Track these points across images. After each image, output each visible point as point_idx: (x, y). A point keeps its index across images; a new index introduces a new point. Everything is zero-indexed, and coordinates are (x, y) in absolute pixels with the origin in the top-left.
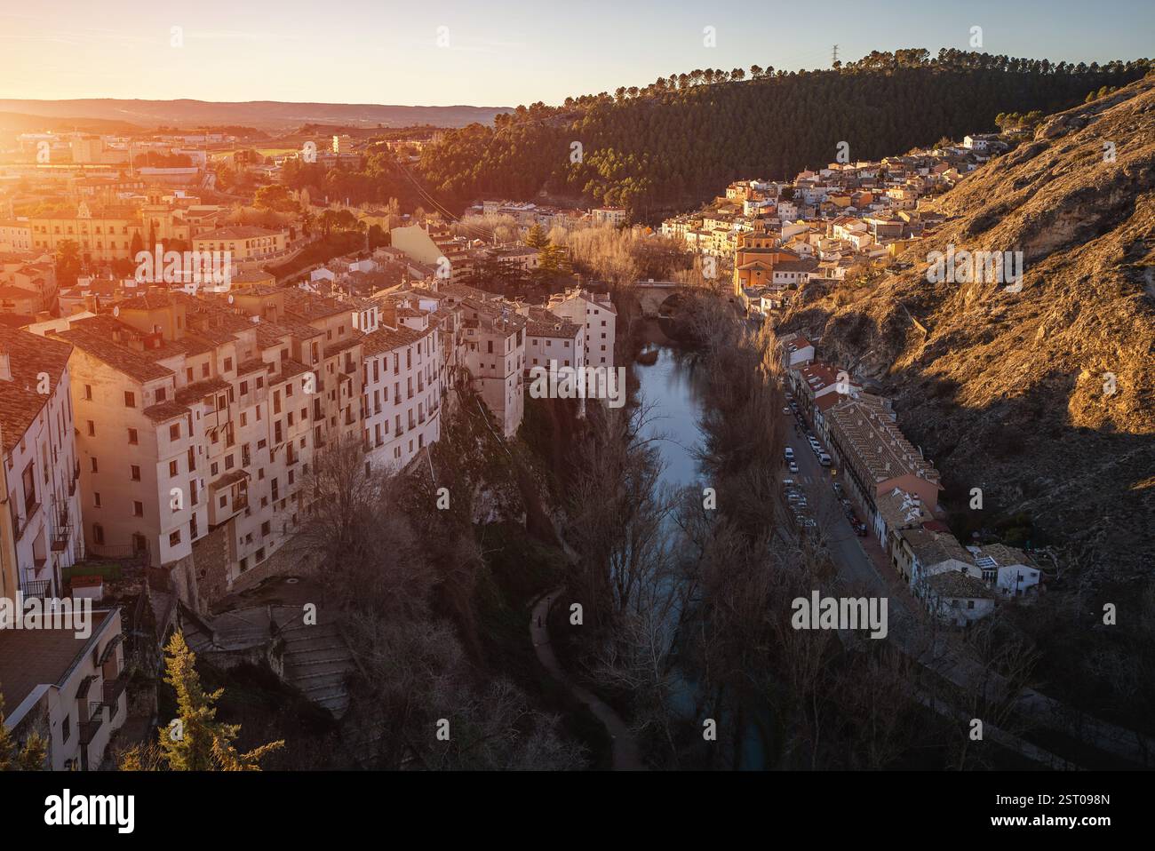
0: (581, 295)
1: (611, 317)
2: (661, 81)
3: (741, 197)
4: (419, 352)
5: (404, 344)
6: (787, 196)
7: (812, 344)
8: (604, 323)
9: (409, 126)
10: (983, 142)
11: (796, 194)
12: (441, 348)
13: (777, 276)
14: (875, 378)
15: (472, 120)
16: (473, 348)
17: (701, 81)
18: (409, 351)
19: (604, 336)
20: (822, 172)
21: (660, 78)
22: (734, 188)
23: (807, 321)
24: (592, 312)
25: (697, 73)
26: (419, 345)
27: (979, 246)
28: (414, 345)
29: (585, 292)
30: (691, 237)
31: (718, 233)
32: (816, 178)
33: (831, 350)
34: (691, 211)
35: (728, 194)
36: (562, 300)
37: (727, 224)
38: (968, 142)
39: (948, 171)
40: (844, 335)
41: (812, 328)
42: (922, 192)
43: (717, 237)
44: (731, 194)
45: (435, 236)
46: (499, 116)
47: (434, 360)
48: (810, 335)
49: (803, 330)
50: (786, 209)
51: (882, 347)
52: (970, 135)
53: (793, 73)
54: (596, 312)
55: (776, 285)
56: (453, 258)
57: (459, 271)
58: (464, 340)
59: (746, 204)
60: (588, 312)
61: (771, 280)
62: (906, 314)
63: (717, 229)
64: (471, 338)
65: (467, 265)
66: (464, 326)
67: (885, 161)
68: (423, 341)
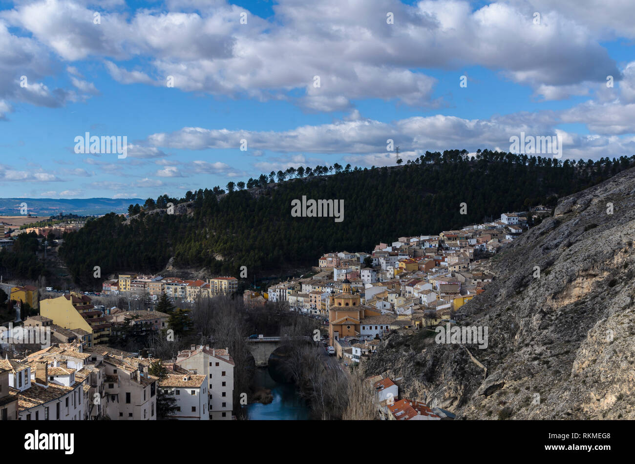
0: (204, 351)
1: (229, 368)
2: (263, 178)
3: (331, 265)
4: (67, 405)
5: (54, 399)
6: (368, 264)
7: (395, 383)
8: (224, 374)
9: (55, 215)
10: (515, 218)
11: (374, 262)
12: (86, 400)
13: (364, 328)
14: (449, 409)
15: (110, 210)
16: (113, 399)
17: (295, 176)
18: (58, 405)
19: (224, 384)
20: (394, 244)
21: (262, 175)
22: (325, 259)
23: (391, 364)
24: (214, 364)
25: (291, 170)
26: (67, 399)
27: (521, 298)
28: (63, 399)
29: (208, 348)
30: (291, 299)
31: (313, 296)
32: (389, 249)
33: (412, 388)
34: (291, 278)
35: (320, 264)
36: (188, 356)
37: (321, 288)
38: (504, 219)
39: (492, 241)
40: (422, 374)
41: (395, 371)
42: (472, 258)
43: (313, 298)
44: (322, 263)
45: (78, 305)
46: (131, 206)
47: (80, 412)
48: (393, 376)
49: (388, 371)
50: (366, 274)
51: (452, 384)
52: (505, 212)
53: (366, 169)
54: (217, 364)
55: (364, 336)
56: (94, 324)
57: (99, 334)
58: (105, 393)
59: (335, 271)
60: (211, 364)
61: (359, 332)
62: (468, 355)
63: (314, 292)
64: (111, 391)
65: (106, 329)
66: (105, 381)
67: (442, 234)
68: (70, 396)
